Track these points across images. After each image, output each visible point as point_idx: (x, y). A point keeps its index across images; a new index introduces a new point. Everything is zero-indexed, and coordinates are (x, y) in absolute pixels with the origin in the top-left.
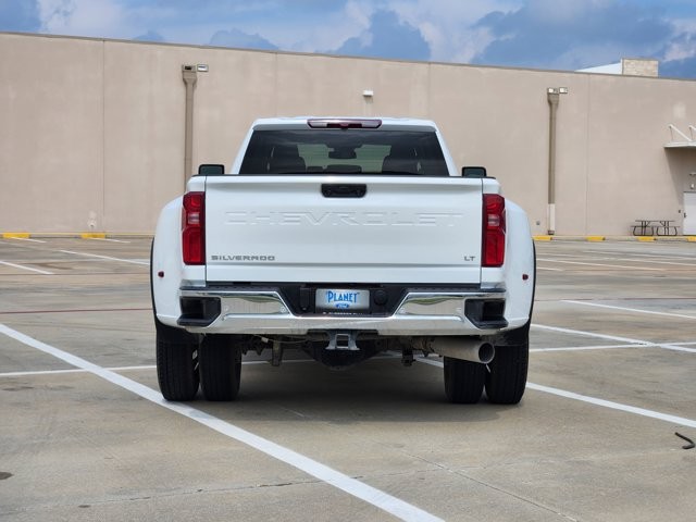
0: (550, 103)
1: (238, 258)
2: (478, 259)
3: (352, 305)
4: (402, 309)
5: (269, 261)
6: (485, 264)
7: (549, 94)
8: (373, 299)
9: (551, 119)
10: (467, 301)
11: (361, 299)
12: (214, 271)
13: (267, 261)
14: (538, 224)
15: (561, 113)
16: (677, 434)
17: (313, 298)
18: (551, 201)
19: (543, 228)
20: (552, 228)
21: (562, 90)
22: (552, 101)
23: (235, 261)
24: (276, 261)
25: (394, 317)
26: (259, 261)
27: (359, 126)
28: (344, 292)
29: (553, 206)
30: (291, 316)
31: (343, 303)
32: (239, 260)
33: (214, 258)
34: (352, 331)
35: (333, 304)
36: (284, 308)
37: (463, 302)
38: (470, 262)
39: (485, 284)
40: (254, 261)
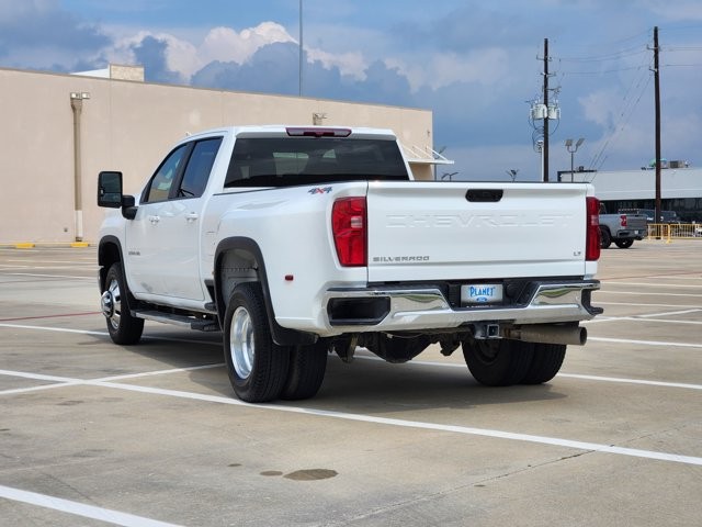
0: (74, 108)
1: (397, 259)
2: (583, 254)
3: (490, 298)
4: (535, 299)
5: (424, 261)
6: (588, 258)
7: (72, 99)
8: (505, 292)
9: (75, 124)
11: (496, 293)
12: (376, 272)
13: (423, 261)
14: (66, 231)
15: (84, 119)
17: (458, 293)
18: (78, 207)
19: (71, 236)
20: (80, 235)
21: (84, 96)
22: (75, 106)
23: (394, 262)
24: (429, 261)
25: (530, 307)
26: (416, 261)
27: (332, 134)
28: (483, 287)
29: (80, 212)
30: (450, 311)
31: (482, 298)
32: (400, 261)
33: (376, 259)
35: (474, 298)
36: (445, 304)
37: (581, 291)
38: (578, 257)
39: (588, 276)
40: (412, 261)
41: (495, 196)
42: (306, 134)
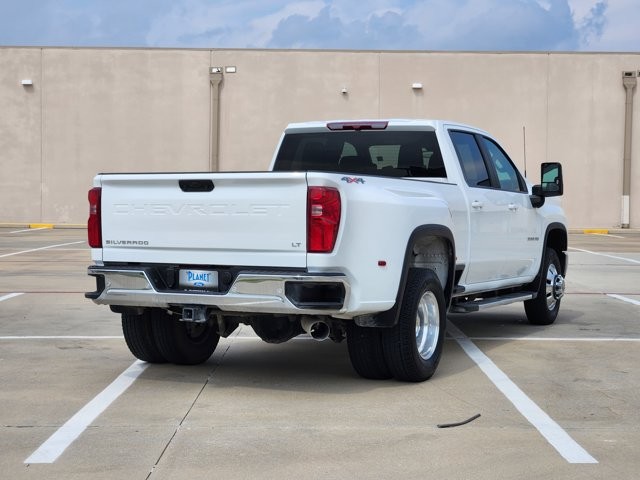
1: (124, 242)
2: (304, 246)
3: (206, 283)
4: (234, 288)
5: (143, 245)
6: (310, 250)
8: (220, 279)
10: (287, 283)
11: (211, 280)
12: (108, 253)
16: (479, 415)
17: (176, 276)
23: (121, 245)
24: (149, 246)
25: (228, 295)
26: (138, 245)
27: (369, 128)
28: (200, 272)
30: (154, 292)
31: (199, 282)
32: (125, 244)
33: (108, 242)
34: (202, 306)
35: (192, 282)
37: (283, 282)
38: (297, 248)
39: (312, 268)
40: (135, 245)
41: (206, 186)
42: (345, 128)
